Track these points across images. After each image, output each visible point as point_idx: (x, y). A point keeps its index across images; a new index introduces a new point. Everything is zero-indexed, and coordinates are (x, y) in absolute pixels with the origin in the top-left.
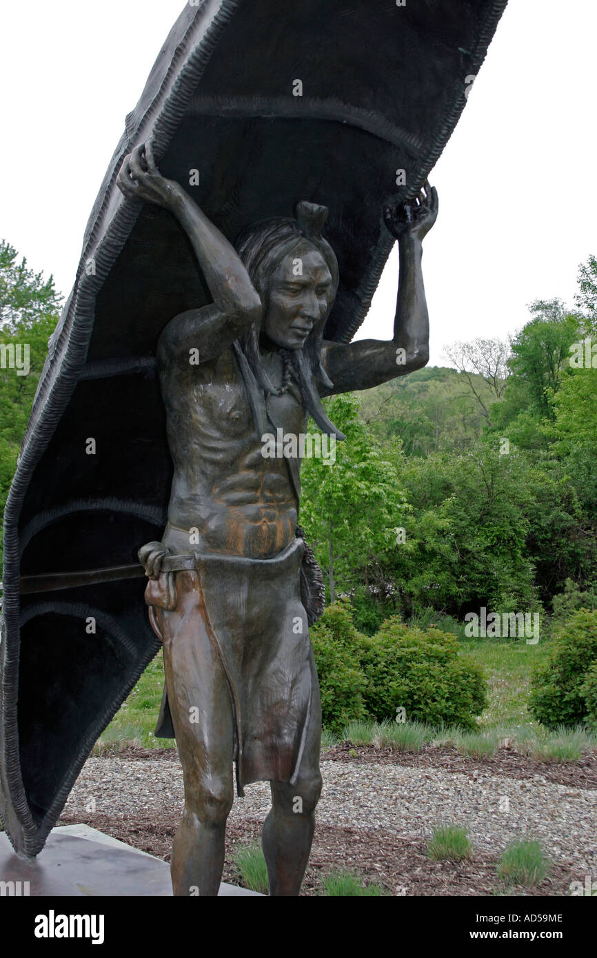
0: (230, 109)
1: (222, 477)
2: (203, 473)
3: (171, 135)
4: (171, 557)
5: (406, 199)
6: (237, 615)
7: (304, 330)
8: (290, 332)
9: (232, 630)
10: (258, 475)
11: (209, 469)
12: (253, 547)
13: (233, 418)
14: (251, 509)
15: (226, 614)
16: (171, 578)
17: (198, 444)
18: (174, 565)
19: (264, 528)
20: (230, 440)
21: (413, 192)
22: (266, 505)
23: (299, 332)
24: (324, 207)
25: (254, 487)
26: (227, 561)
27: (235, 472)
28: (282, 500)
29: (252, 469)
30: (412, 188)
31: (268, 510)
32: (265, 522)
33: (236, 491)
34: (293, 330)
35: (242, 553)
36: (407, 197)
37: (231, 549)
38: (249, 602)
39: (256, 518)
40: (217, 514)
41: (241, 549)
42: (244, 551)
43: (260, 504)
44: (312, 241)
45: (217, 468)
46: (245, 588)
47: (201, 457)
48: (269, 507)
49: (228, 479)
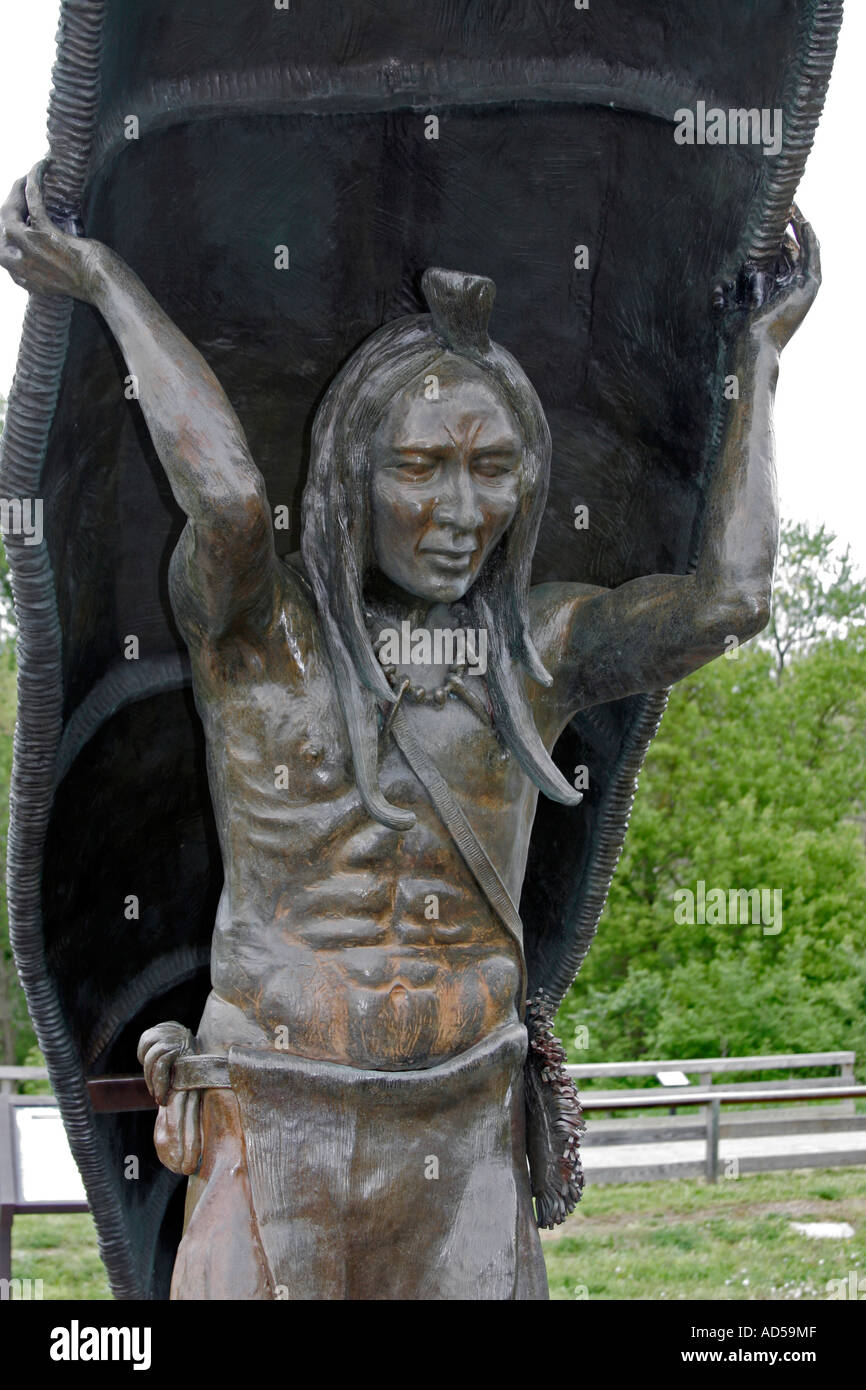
0: (326, 96)
1: (293, 887)
2: (254, 876)
3: (84, 142)
4: (191, 1058)
5: (750, 258)
6: (329, 1194)
7: (456, 556)
8: (421, 562)
9: (317, 1227)
10: (380, 883)
11: (267, 868)
12: (369, 1042)
13: (305, 756)
14: (365, 959)
15: (302, 1191)
16: (191, 1105)
17: (242, 814)
18: (193, 1076)
19: (400, 1000)
20: (303, 805)
21: (764, 239)
22: (406, 949)
23: (442, 560)
24: (477, 278)
25: (375, 908)
26: (301, 1073)
27: (324, 874)
28: (459, 938)
29: (365, 868)
30: (759, 232)
31: (412, 962)
32: (399, 986)
33: (328, 917)
34: (429, 557)
35: (344, 1055)
36: (752, 253)
37: (318, 1045)
38: (358, 1166)
39: (379, 979)
40: (284, 966)
41: (340, 1045)
42: (348, 1051)
43: (393, 947)
44: (469, 358)
45: (281, 865)
46: (349, 1133)
47: (250, 842)
48: (415, 955)
49: (309, 889)
